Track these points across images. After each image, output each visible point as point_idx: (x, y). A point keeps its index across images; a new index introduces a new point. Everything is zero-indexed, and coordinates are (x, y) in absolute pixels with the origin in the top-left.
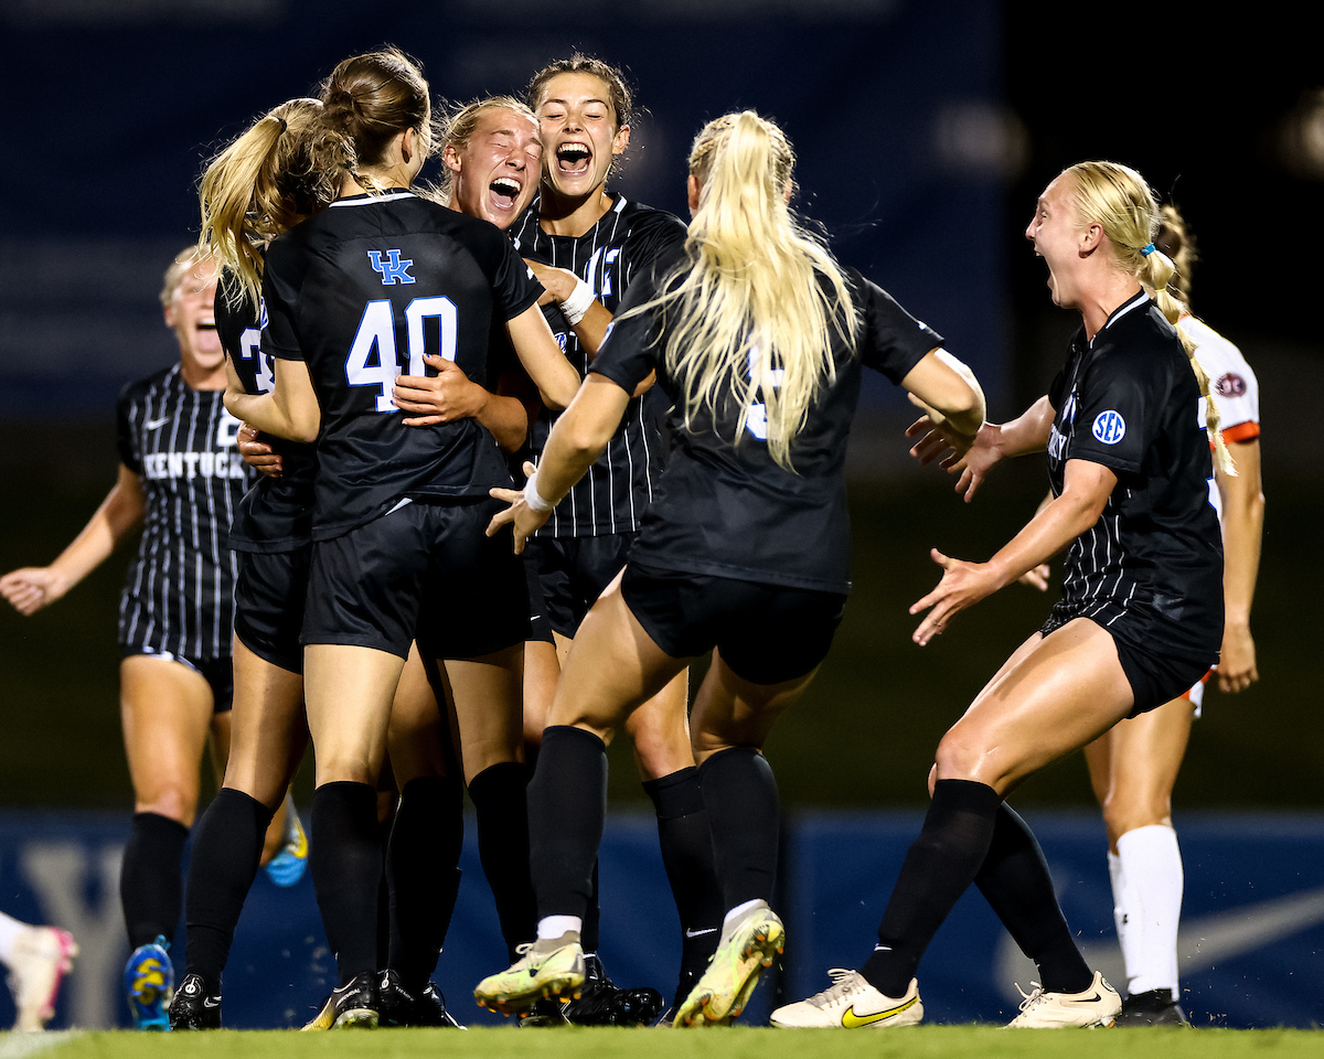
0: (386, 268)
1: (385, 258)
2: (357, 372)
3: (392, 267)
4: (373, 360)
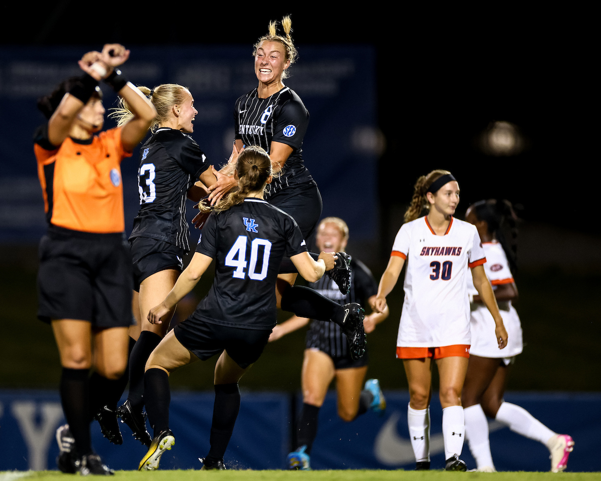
0: (249, 224)
1: (249, 221)
2: (229, 261)
3: (251, 225)
4: (236, 258)
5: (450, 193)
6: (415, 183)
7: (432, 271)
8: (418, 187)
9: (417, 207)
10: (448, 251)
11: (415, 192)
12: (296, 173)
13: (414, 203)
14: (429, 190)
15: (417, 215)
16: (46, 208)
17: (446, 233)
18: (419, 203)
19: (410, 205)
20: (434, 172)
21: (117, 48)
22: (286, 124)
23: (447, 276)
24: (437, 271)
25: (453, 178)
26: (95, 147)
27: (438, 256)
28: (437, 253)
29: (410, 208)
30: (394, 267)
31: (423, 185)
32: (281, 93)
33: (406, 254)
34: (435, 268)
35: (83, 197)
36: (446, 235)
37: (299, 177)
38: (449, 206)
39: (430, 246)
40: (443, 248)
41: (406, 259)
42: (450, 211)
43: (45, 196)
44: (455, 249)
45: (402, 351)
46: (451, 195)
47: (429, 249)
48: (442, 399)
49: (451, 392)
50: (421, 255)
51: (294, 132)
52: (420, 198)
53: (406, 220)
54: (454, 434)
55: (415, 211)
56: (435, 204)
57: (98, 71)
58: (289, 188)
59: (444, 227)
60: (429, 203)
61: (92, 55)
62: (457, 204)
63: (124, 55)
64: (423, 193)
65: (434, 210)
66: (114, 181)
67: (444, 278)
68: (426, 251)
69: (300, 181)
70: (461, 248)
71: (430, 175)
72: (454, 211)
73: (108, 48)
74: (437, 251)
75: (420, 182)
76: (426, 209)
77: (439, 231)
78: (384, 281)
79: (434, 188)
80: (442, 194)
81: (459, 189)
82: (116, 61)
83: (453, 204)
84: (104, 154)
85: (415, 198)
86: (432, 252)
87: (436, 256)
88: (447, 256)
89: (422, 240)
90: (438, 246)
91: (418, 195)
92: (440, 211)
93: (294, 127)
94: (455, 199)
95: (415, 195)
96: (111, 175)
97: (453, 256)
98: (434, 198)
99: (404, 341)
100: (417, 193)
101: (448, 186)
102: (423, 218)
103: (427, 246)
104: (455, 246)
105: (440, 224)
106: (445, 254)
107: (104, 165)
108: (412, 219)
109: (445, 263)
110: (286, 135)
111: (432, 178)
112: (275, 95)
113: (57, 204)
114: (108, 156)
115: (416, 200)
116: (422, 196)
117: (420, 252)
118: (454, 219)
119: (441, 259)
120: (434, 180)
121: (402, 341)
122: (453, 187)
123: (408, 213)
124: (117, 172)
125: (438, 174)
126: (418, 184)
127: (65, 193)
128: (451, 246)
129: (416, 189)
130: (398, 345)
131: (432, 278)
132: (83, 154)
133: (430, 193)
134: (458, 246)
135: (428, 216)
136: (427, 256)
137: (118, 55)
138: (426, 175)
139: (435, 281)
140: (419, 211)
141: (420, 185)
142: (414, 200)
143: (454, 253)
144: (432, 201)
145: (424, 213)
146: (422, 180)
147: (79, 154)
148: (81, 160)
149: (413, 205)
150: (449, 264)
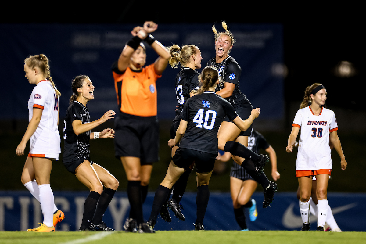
0: (205, 104)
1: (205, 102)
2: (195, 120)
4: (198, 119)
5: (322, 94)
6: (305, 90)
7: (312, 132)
8: (306, 92)
9: (306, 101)
10: (321, 123)
11: (305, 94)
12: (238, 97)
13: (305, 100)
14: (312, 93)
15: (306, 105)
16: (118, 103)
17: (320, 114)
18: (307, 100)
19: (303, 101)
20: (314, 84)
21: (151, 23)
22: (230, 73)
23: (320, 135)
24: (315, 133)
25: (324, 87)
26: (143, 74)
27: (316, 125)
28: (315, 124)
29: (303, 102)
30: (294, 132)
31: (308, 91)
32: (226, 60)
33: (300, 125)
34: (314, 131)
35: (136, 98)
36: (320, 115)
37: (239, 98)
38: (321, 101)
39: (312, 121)
40: (318, 122)
41: (300, 127)
42: (322, 103)
43: (118, 97)
44: (324, 122)
45: (299, 173)
46: (323, 95)
47: (311, 122)
48: (317, 195)
49: (321, 193)
50: (307, 124)
51: (235, 77)
52: (308, 97)
53: (301, 108)
54: (322, 214)
55: (305, 104)
56: (315, 100)
57: (142, 34)
58: (235, 104)
59: (318, 111)
60: (312, 100)
61: (137, 28)
62: (326, 99)
63: (155, 27)
64: (309, 95)
65: (314, 103)
66: (152, 90)
67: (318, 136)
68: (310, 123)
69: (240, 100)
70: (327, 122)
71: (312, 86)
72: (324, 103)
73: (146, 24)
74: (315, 123)
75: (307, 89)
76: (310, 102)
77: (316, 113)
78: (290, 138)
79: (314, 92)
80: (318, 95)
81: (326, 93)
82: (151, 30)
83: (324, 100)
84: (147, 77)
85: (305, 97)
86: (313, 123)
87: (315, 125)
88: (320, 125)
89: (308, 118)
90: (316, 121)
91: (307, 96)
92: (317, 103)
93: (234, 74)
94: (324, 97)
95: (305, 96)
96: (150, 88)
97: (323, 126)
98: (314, 97)
99: (300, 168)
100: (306, 95)
101: (321, 91)
102: (309, 107)
103: (311, 120)
104: (324, 121)
105: (317, 110)
106: (319, 125)
107: (147, 82)
108: (304, 107)
109: (319, 129)
110: (231, 79)
111: (313, 87)
112: (224, 61)
113: (123, 102)
114: (149, 78)
115: (306, 98)
116: (309, 97)
117: (307, 123)
118: (323, 108)
119: (317, 127)
120: (314, 88)
121: (299, 167)
122: (323, 91)
123: (302, 105)
124: (154, 86)
125: (317, 85)
126: (306, 91)
127: (127, 96)
128: (322, 121)
129: (306, 93)
130: (297, 169)
131: (312, 136)
132: (136, 77)
133: (312, 94)
134: (325, 121)
135: (311, 106)
136: (310, 125)
137: (152, 27)
138: (310, 86)
139: (314, 138)
140: (307, 103)
141: (307, 91)
142: (305, 99)
143: (323, 124)
144: (313, 98)
145: (309, 104)
146: (308, 88)
147: (134, 77)
148: (135, 80)
149: (304, 101)
150: (321, 130)
